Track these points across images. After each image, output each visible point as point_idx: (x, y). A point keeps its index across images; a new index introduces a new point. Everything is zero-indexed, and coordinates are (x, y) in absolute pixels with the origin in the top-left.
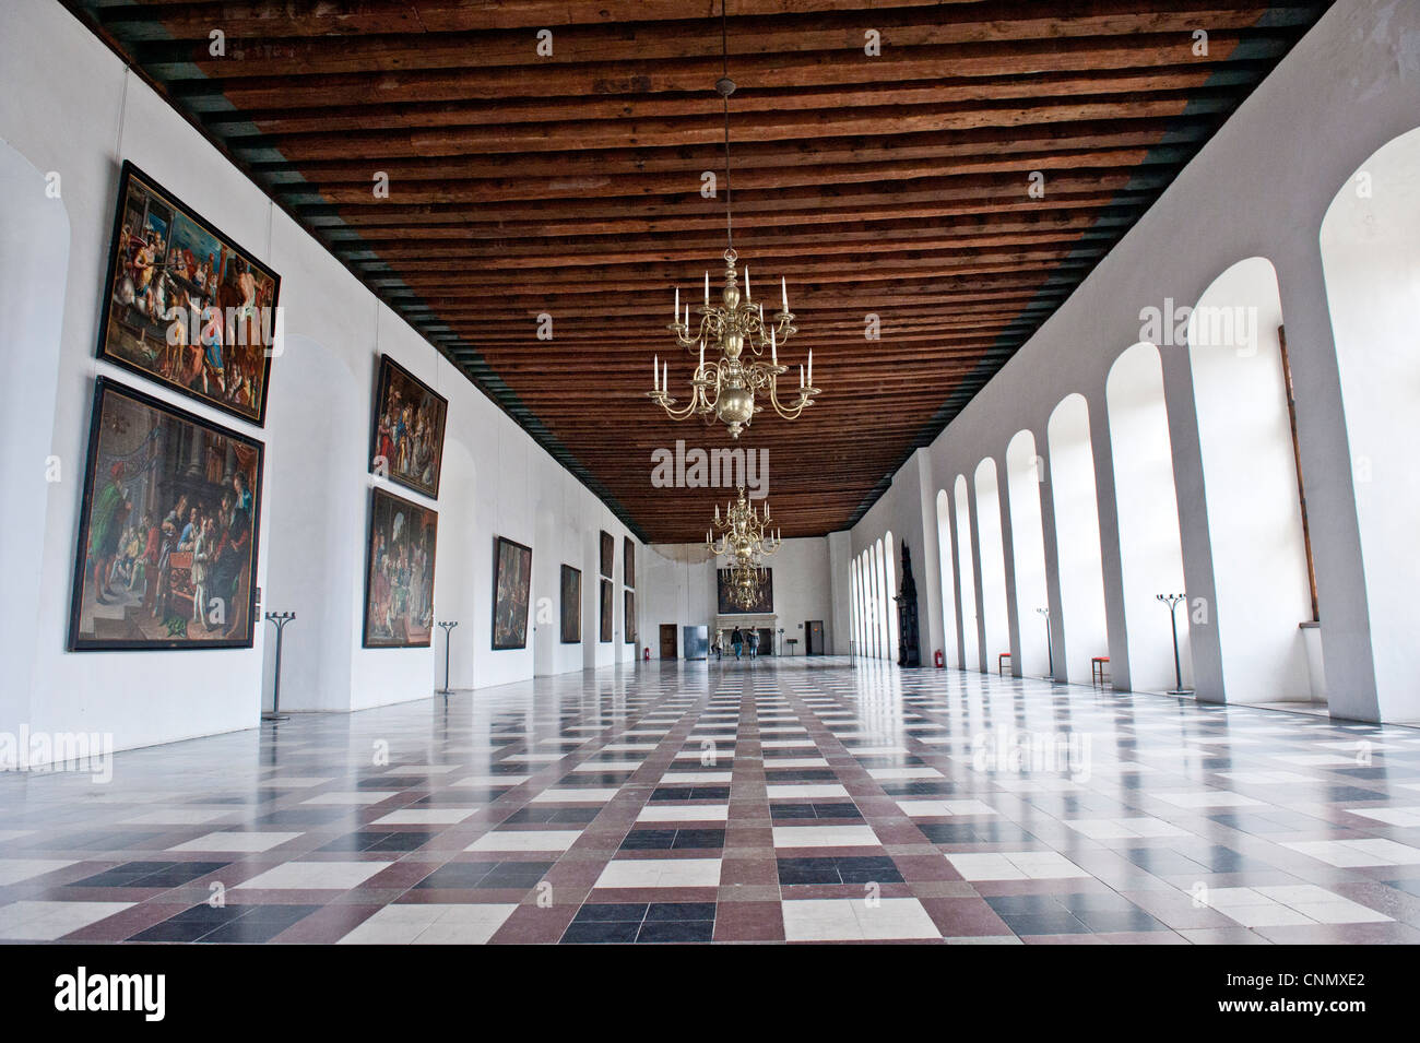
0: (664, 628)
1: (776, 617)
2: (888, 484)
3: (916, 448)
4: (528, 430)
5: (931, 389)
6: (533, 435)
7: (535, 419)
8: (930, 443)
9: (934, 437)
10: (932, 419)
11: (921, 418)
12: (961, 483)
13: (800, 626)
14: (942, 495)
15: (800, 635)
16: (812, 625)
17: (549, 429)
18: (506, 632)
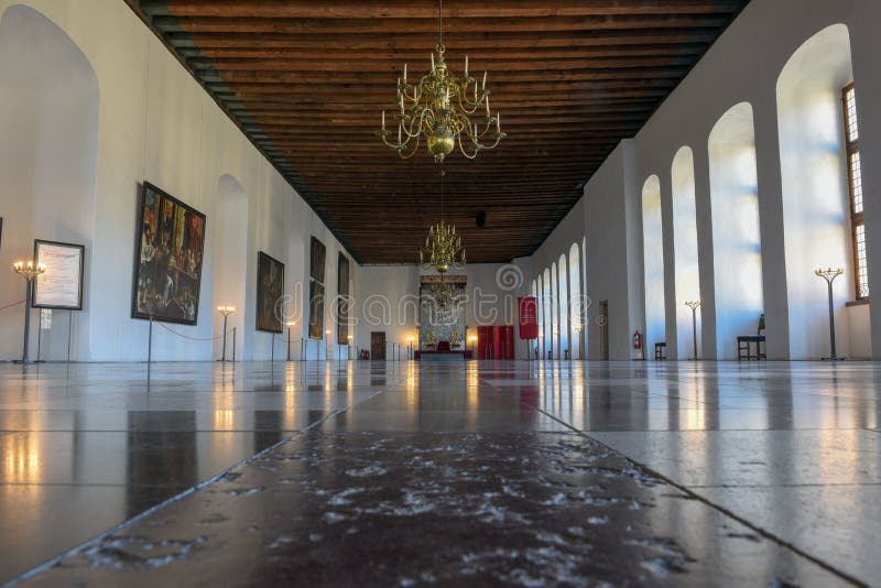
0: (374, 335)
2: (581, 192)
3: (620, 138)
8: (637, 131)
9: (642, 123)
18: (158, 300)
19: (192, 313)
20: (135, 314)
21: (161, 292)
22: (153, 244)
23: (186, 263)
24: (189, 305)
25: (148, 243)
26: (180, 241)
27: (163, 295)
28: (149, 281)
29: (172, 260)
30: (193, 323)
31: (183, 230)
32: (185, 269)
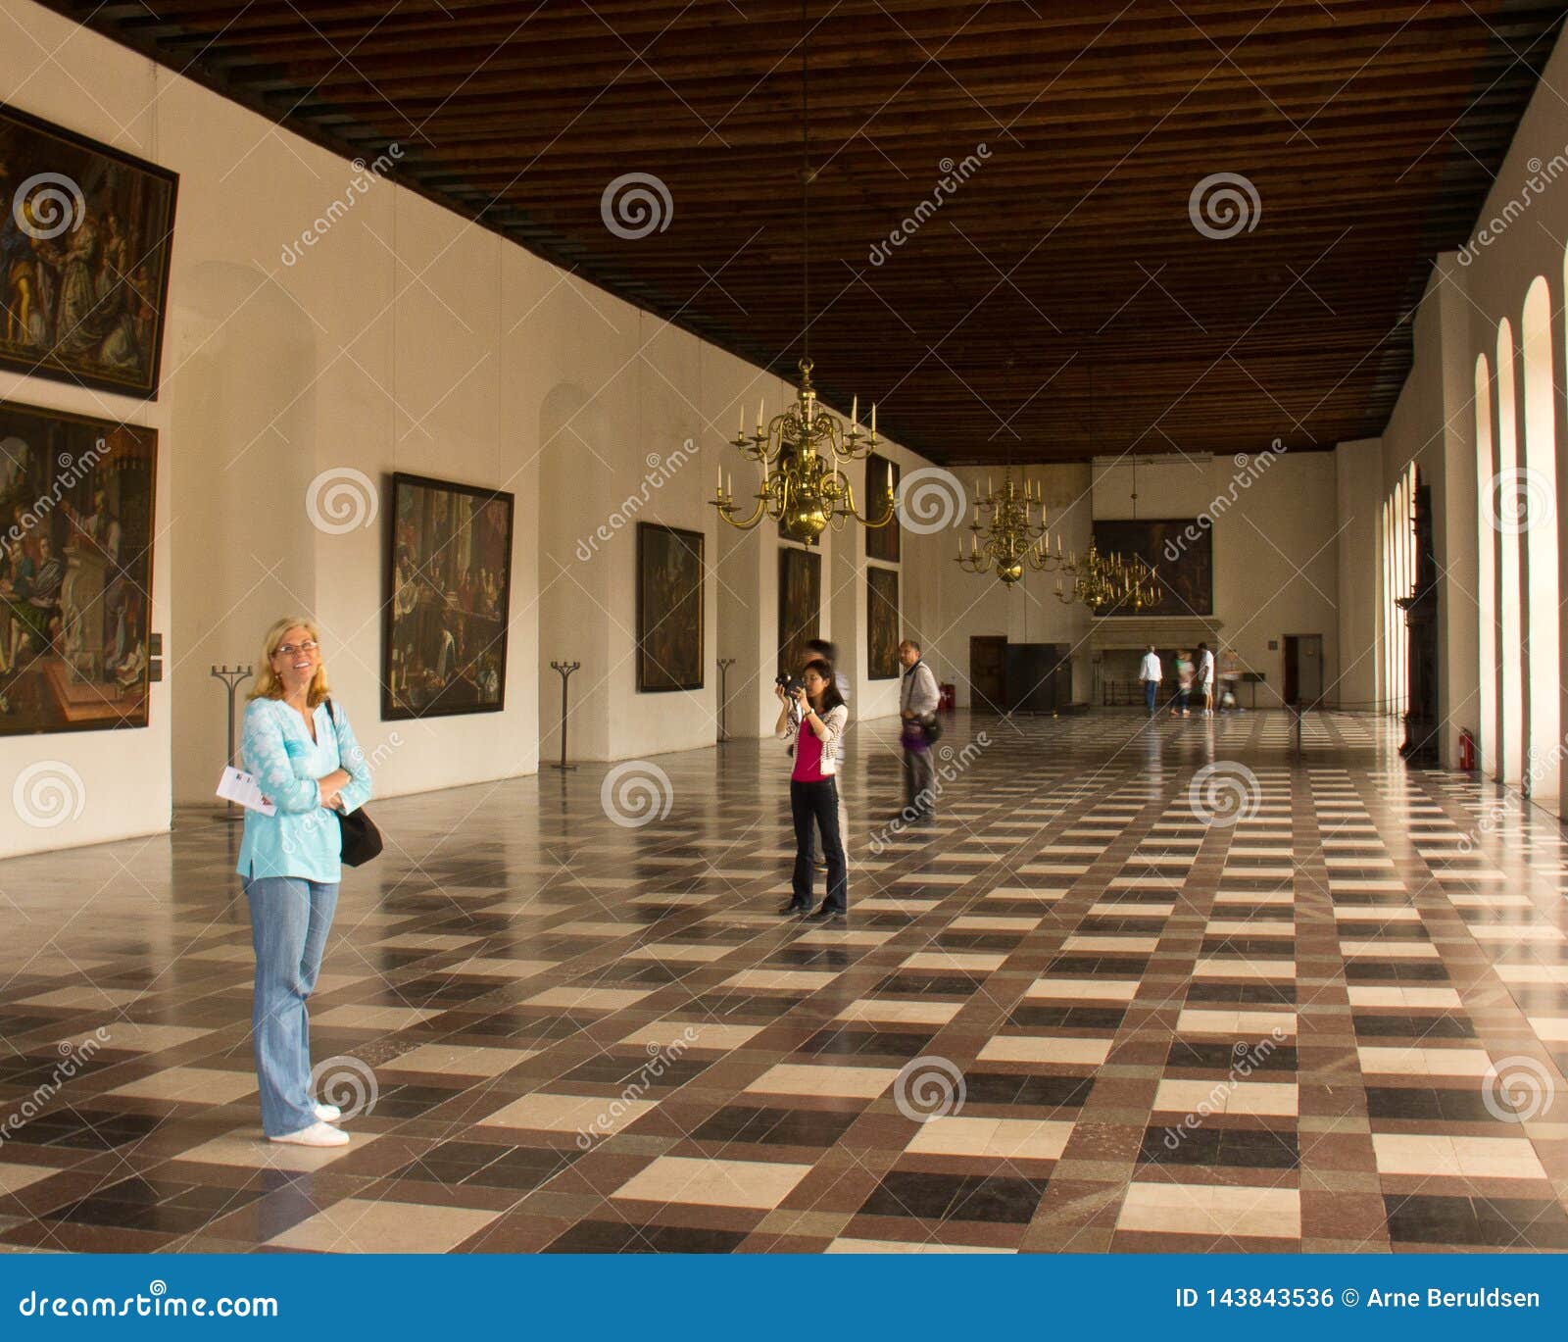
0: (980, 645)
1: (1218, 625)
5: (1402, 106)
13: (1272, 645)
15: (1272, 664)
16: (1301, 644)
18: (428, 678)
19: (493, 687)
20: (389, 713)
21: (431, 662)
22: (415, 580)
23: (479, 595)
24: (488, 674)
25: (405, 581)
26: (464, 557)
27: (435, 667)
28: (410, 649)
29: (452, 598)
30: (498, 706)
31: (469, 536)
32: (477, 608)
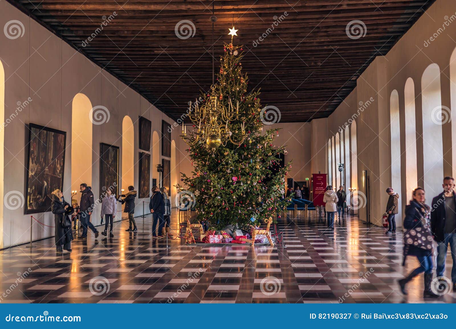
2: (354, 85)
3: (375, 56)
4: (64, 38)
6: (69, 42)
7: (66, 29)
8: (387, 52)
9: (391, 47)
10: (388, 32)
11: (380, 31)
12: (410, 85)
14: (395, 94)
17: (80, 37)
18: (39, 198)
20: (26, 212)
21: (40, 193)
22: (36, 163)
23: (55, 168)
25: (33, 163)
26: (51, 155)
27: (41, 195)
29: (47, 169)
31: (52, 147)
32: (54, 173)
